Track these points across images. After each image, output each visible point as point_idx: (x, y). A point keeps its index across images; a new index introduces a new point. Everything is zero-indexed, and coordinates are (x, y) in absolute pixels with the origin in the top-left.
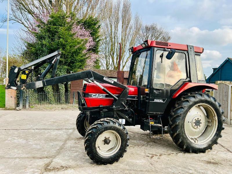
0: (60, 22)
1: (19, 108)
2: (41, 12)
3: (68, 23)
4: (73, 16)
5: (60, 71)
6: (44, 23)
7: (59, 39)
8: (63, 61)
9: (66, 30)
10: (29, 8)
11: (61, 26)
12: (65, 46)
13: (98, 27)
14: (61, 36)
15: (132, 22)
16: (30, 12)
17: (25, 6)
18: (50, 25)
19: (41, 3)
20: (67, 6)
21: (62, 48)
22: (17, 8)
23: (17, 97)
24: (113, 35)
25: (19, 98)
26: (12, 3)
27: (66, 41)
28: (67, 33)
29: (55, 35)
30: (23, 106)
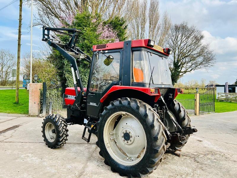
0: (84, 23)
1: (42, 115)
2: (67, 15)
3: (93, 24)
4: (98, 17)
5: (85, 75)
6: (69, 25)
7: (84, 41)
8: (87, 64)
9: (90, 31)
10: (56, 12)
11: (86, 26)
12: (90, 48)
13: (124, 28)
14: (85, 37)
15: (160, 22)
16: (56, 16)
17: (52, 10)
18: (74, 26)
19: (67, 6)
20: (92, 7)
21: (86, 50)
22: (45, 13)
23: (41, 103)
24: (139, 36)
25: (42, 104)
26: (39, 7)
27: (91, 43)
28: (92, 34)
29: (80, 36)
30: (47, 112)
